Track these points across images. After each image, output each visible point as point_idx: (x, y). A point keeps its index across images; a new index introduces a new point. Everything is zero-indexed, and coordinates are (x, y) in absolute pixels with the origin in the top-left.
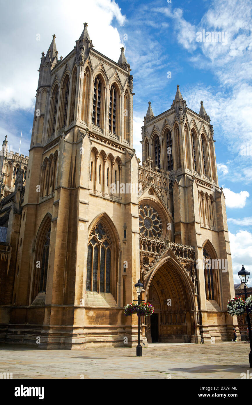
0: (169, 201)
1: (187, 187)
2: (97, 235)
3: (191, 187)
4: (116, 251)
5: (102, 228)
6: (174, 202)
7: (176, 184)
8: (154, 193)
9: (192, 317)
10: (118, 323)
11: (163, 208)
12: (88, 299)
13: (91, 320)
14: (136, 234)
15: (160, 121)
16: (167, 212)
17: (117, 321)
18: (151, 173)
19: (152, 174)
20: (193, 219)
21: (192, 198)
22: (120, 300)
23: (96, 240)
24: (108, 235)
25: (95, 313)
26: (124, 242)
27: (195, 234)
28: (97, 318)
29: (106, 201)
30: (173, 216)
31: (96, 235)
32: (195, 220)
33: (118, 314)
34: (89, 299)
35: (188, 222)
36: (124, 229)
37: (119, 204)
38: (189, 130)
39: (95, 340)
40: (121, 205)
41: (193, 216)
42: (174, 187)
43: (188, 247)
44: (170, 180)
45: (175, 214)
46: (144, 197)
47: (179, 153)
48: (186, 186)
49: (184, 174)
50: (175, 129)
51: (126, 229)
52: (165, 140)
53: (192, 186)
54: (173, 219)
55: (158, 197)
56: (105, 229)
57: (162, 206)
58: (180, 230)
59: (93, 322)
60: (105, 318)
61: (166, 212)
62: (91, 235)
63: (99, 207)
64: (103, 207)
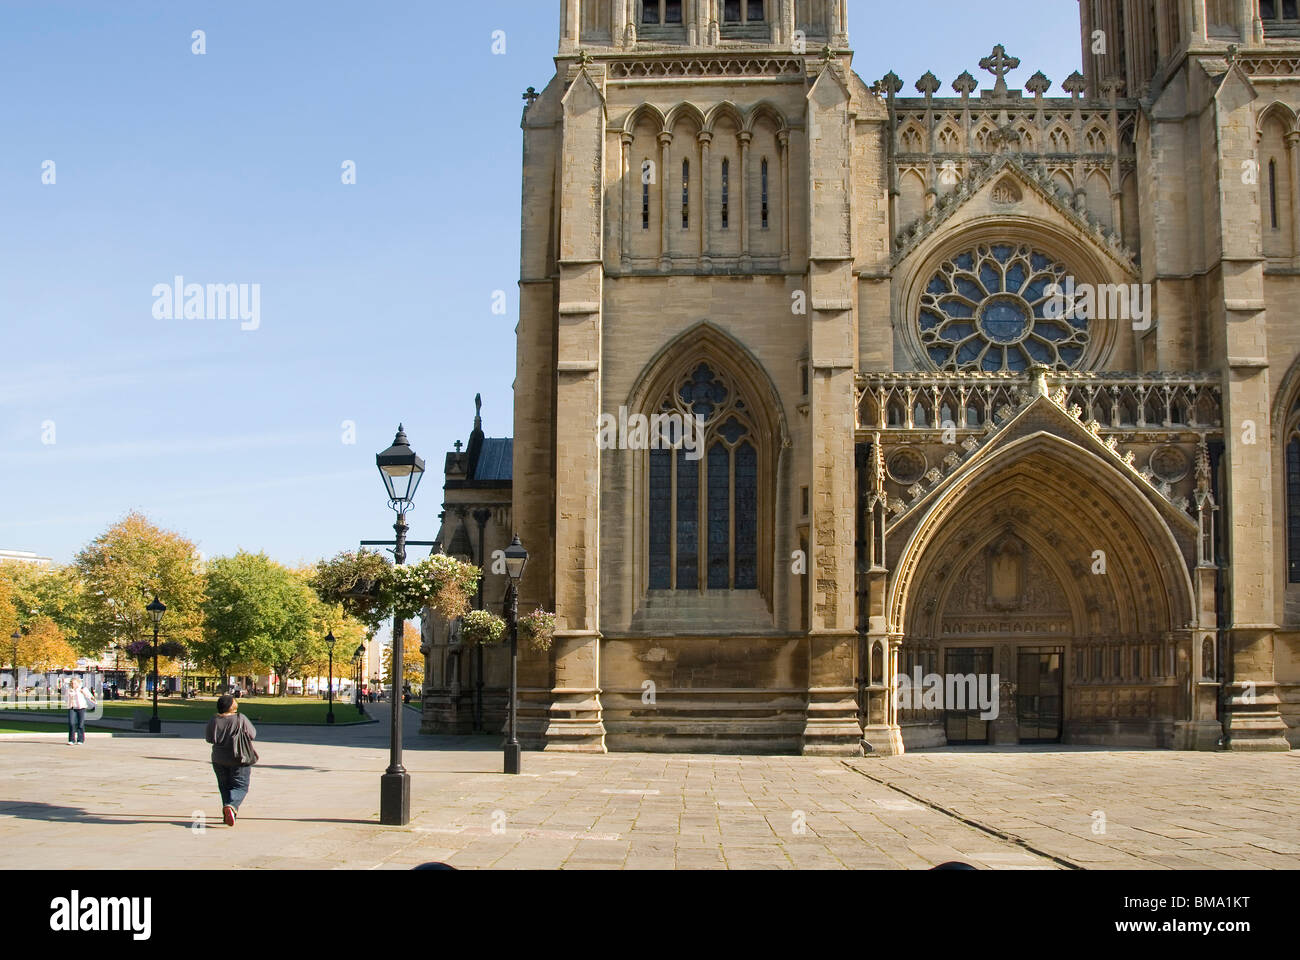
0: (1117, 202)
1: (1194, 117)
2: (689, 406)
4: (770, 446)
5: (713, 380)
6: (1141, 201)
7: (1142, 119)
8: (1027, 192)
9: (1182, 653)
10: (777, 680)
11: (1084, 238)
12: (648, 612)
13: (659, 674)
14: (835, 371)
16: (1106, 253)
17: (771, 676)
18: (1004, 113)
19: (1011, 117)
20: (1218, 247)
22: (784, 609)
24: (740, 397)
25: (671, 650)
26: (802, 412)
27: (1223, 313)
28: (678, 666)
29: (712, 279)
30: (1136, 260)
31: (685, 409)
32: (1222, 254)
33: (777, 654)
34: (654, 610)
35: (1195, 269)
36: (800, 365)
37: (777, 279)
39: (674, 729)
40: (784, 280)
42: (1139, 136)
45: (1142, 250)
46: (966, 218)
48: (1191, 111)
49: (1185, 61)
51: (809, 363)
55: (1050, 200)
56: (724, 380)
57: (1077, 232)
59: (669, 678)
60: (716, 665)
61: (1098, 252)
62: (660, 412)
63: (679, 311)
64: (695, 306)
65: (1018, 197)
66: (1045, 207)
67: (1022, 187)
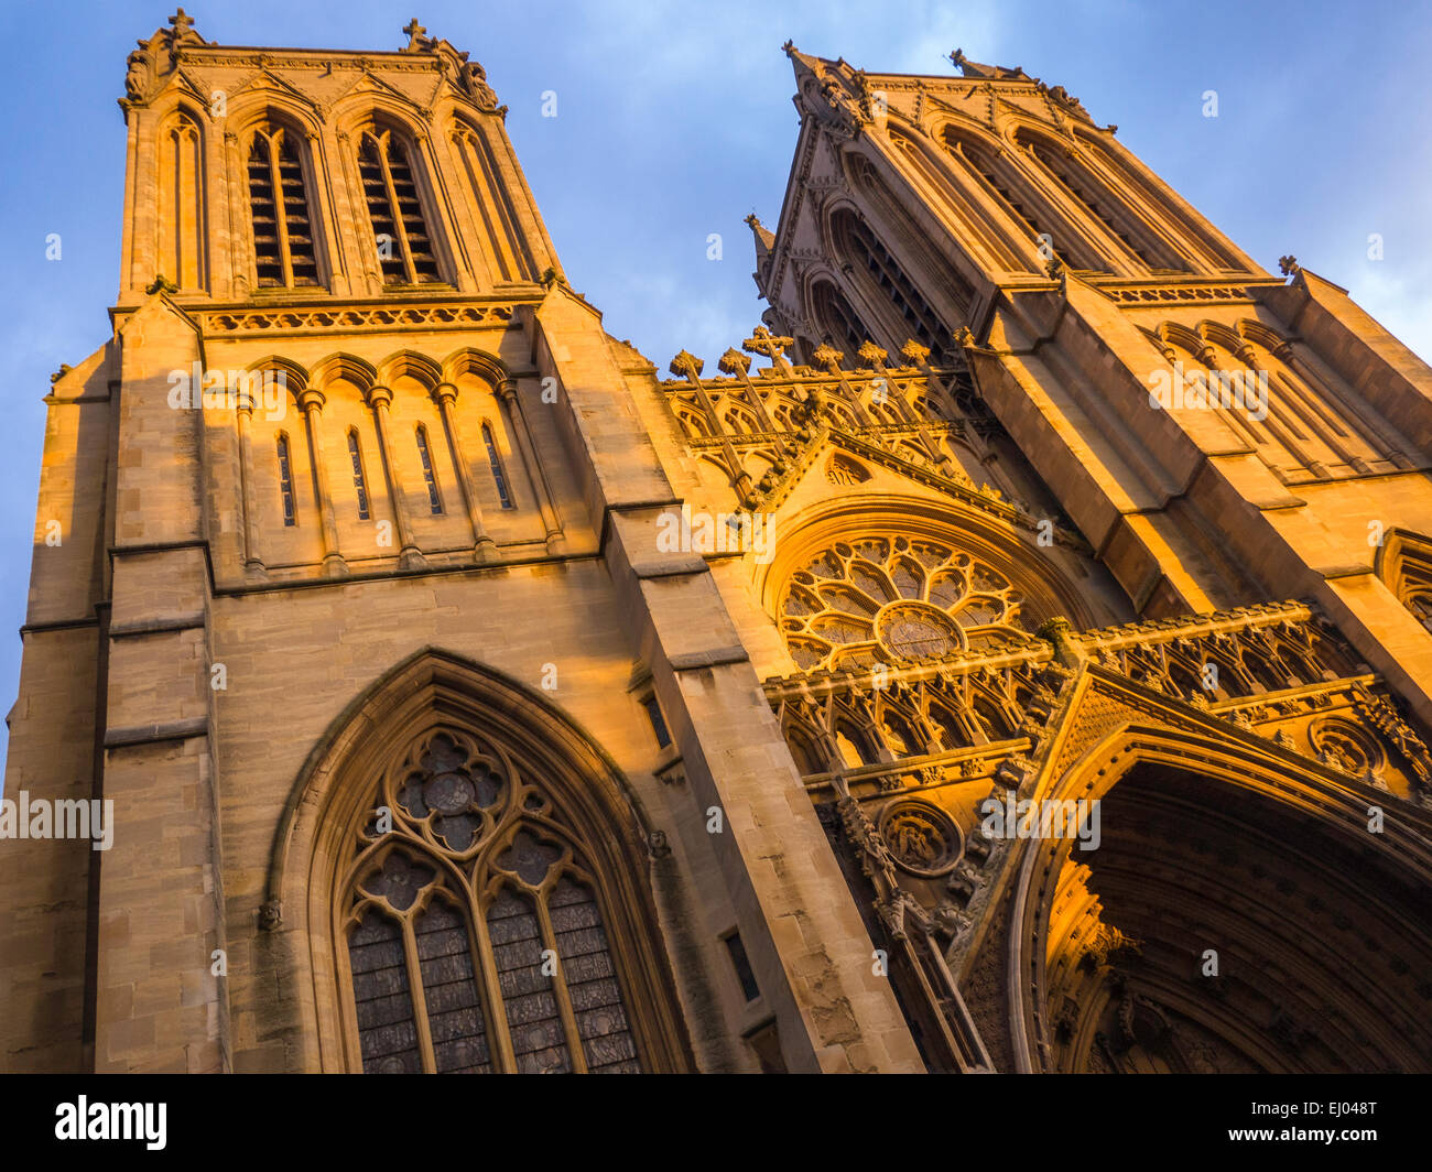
0: (996, 466)
1: (1052, 340)
2: (425, 823)
3: (1068, 316)
4: (623, 868)
5: (466, 766)
6: (1029, 450)
7: (979, 364)
8: (872, 466)
11: (977, 511)
14: (716, 672)
15: (800, 220)
18: (799, 388)
19: (810, 391)
21: (1109, 361)
23: (416, 856)
24: (532, 787)
26: (669, 781)
27: (1254, 517)
29: (431, 580)
31: (417, 829)
32: (1199, 451)
35: (1167, 491)
36: (635, 696)
37: (552, 565)
38: (921, 136)
40: (564, 566)
41: (1176, 437)
42: (983, 387)
43: (1255, 619)
44: (950, 376)
45: (1067, 506)
46: (806, 503)
47: (933, 246)
48: (1041, 334)
49: (998, 300)
50: (857, 183)
51: (654, 686)
52: (858, 264)
53: (1067, 307)
54: (1074, 539)
55: (909, 471)
56: (490, 760)
57: (964, 506)
58: (1148, 561)
62: (361, 847)
63: (376, 636)
64: (403, 625)
65: (864, 475)
66: (905, 480)
67: (862, 460)
